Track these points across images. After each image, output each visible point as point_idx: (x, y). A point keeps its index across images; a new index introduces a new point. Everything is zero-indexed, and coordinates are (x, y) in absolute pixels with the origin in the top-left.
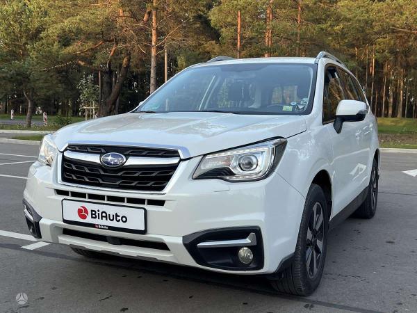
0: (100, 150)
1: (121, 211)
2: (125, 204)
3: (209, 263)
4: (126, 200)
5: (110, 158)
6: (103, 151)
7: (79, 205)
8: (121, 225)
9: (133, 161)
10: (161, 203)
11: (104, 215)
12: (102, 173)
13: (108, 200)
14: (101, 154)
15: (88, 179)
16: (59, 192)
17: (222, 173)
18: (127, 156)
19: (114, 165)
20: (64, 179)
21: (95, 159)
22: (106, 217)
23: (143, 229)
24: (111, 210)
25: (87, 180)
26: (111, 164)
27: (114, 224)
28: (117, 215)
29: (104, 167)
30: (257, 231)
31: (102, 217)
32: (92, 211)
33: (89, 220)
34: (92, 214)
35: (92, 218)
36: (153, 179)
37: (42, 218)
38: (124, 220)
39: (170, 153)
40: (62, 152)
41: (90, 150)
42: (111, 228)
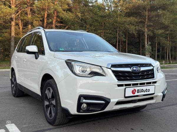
0: (128, 66)
1: (148, 88)
6: (130, 66)
7: (132, 89)
8: (148, 93)
9: (143, 69)
14: (130, 67)
16: (119, 86)
18: (140, 67)
20: (118, 80)
22: (143, 91)
24: (144, 88)
25: (128, 78)
26: (136, 71)
27: (146, 93)
28: (147, 90)
29: (133, 72)
32: (138, 90)
33: (136, 94)
34: (138, 91)
35: (138, 93)
36: (150, 74)
37: (110, 99)
38: (149, 90)
39: (150, 65)
40: (110, 68)
41: (124, 66)
42: (144, 95)
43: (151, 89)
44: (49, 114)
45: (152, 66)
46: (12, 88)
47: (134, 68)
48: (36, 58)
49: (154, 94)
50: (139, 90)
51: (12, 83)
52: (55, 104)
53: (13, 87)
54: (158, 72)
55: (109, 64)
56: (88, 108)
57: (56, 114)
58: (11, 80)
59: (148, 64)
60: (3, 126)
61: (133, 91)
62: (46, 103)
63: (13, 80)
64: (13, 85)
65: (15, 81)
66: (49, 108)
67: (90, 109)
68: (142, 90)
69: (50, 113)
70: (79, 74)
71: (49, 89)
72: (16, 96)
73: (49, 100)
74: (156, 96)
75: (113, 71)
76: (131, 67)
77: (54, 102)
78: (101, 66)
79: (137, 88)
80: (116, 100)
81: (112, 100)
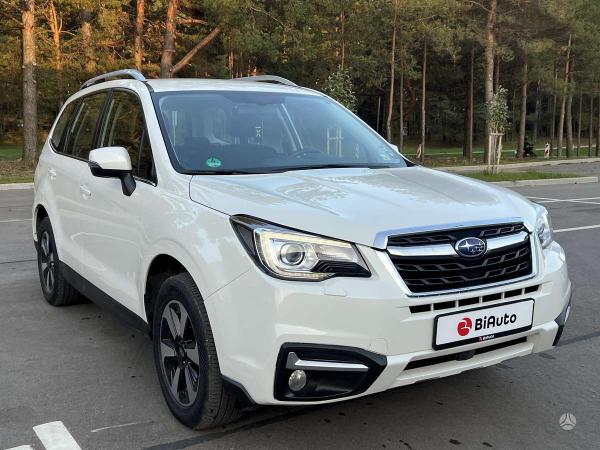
0: (447, 237)
1: (509, 310)
5: (467, 245)
6: (453, 238)
9: (493, 244)
12: (464, 267)
14: (453, 243)
15: (449, 279)
16: (415, 309)
18: (484, 238)
20: (412, 289)
21: (446, 250)
22: (493, 323)
24: (498, 313)
25: (447, 282)
26: (471, 254)
27: (504, 328)
28: (506, 316)
29: (462, 258)
31: (489, 323)
32: (477, 320)
33: (472, 334)
34: (477, 324)
35: (476, 329)
36: (518, 261)
37: (385, 357)
38: (513, 319)
39: (518, 227)
40: (385, 250)
41: (433, 240)
42: (497, 335)
43: (522, 313)
44: (179, 390)
45: (526, 230)
46: (43, 274)
47: (463, 243)
48: (128, 192)
49: (530, 327)
50: (481, 320)
51: (42, 257)
52: (197, 361)
53: (47, 270)
54: (544, 248)
55: (380, 235)
56: (312, 383)
57: (203, 396)
58: (38, 245)
59: (511, 225)
60: (27, 432)
61: (461, 325)
62: (168, 351)
63: (43, 246)
64: (44, 266)
65: (51, 251)
66: (178, 370)
67: (320, 388)
68: (492, 320)
69: (182, 385)
70: (277, 270)
71: (175, 308)
72: (56, 303)
73: (176, 343)
74: (537, 333)
75: (396, 260)
76: (456, 242)
77: (193, 354)
78: (353, 244)
79: (473, 316)
80: (407, 359)
81: (391, 361)
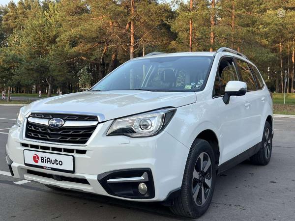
0: (49, 116)
1: (59, 158)
2: (62, 153)
3: (116, 193)
4: (62, 150)
5: (54, 122)
7: (33, 154)
8: (58, 167)
10: (84, 152)
11: (49, 160)
12: (49, 132)
13: (52, 150)
15: (41, 136)
17: (127, 132)
18: (65, 120)
19: (56, 126)
21: (45, 122)
22: (50, 161)
23: (72, 170)
24: (53, 157)
25: (40, 137)
27: (55, 166)
28: (56, 161)
30: (148, 172)
31: (47, 161)
32: (41, 157)
33: (40, 164)
34: (41, 160)
35: (41, 162)
37: (13, 162)
38: (61, 163)
39: (94, 118)
40: (27, 118)
41: (43, 117)
42: (53, 169)
45: (98, 120)
47: (53, 120)
49: (73, 172)
59: (88, 116)
61: (34, 157)
76: (51, 119)
